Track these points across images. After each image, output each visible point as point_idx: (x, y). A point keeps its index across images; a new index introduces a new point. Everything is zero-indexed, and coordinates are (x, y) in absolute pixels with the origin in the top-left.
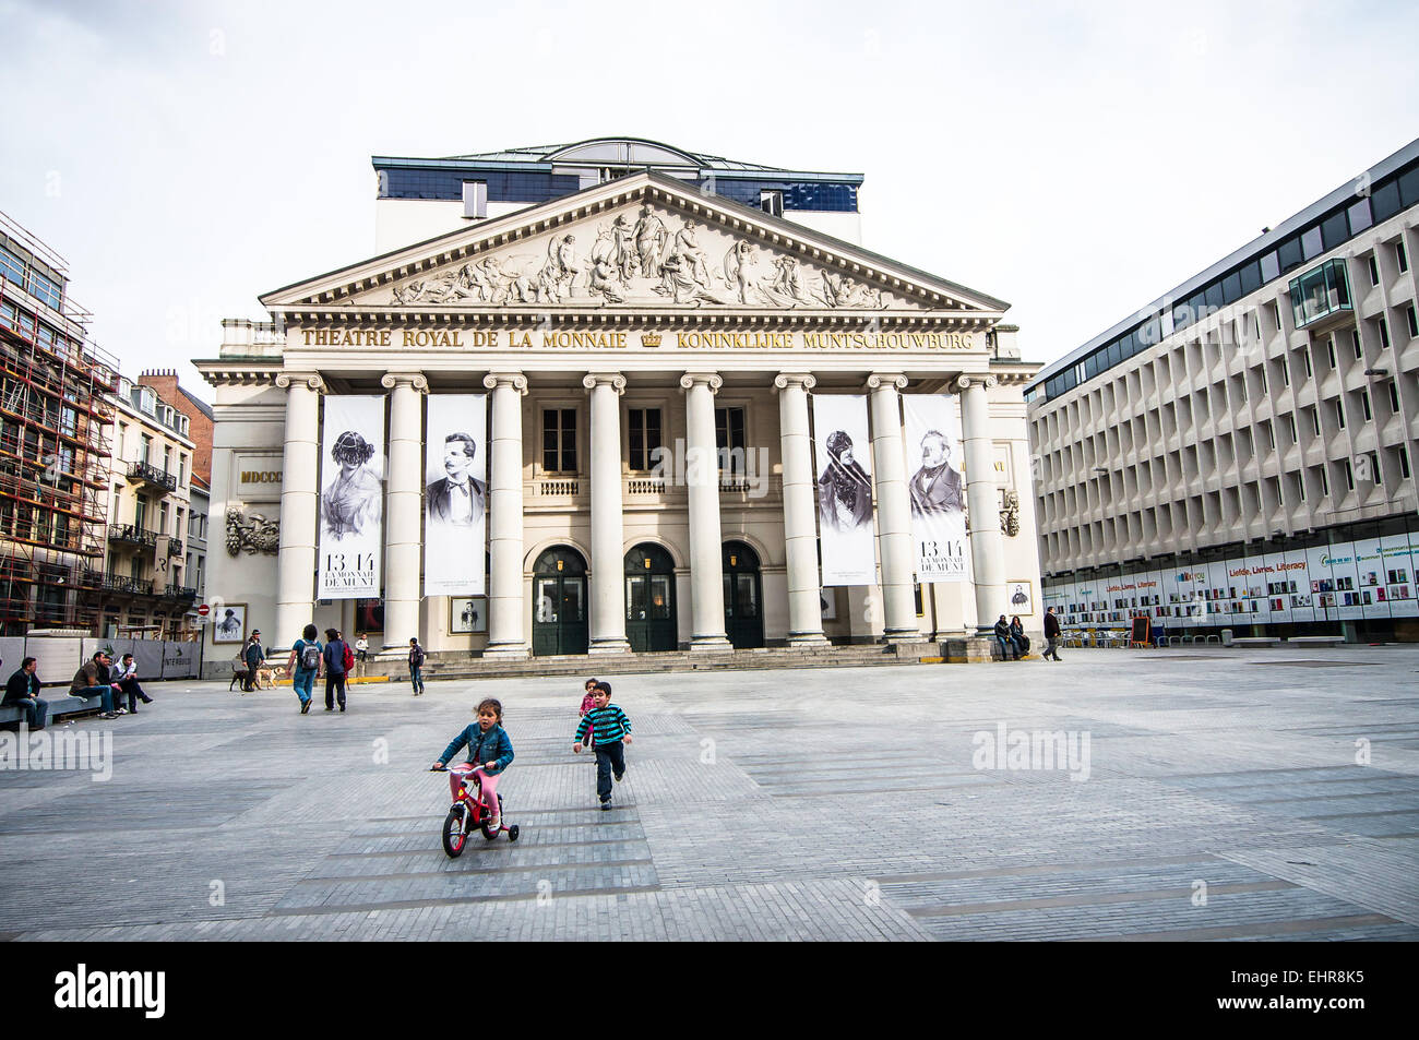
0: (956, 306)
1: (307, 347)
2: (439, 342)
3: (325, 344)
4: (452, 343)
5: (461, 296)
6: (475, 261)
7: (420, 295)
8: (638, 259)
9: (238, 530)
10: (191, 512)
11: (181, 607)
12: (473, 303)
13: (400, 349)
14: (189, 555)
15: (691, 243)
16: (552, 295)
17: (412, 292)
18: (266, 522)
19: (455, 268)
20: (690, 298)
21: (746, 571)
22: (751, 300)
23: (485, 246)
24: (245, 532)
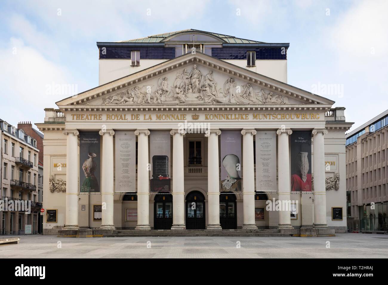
0: (313, 102)
1: (73, 120)
2: (119, 118)
3: (79, 119)
4: (123, 118)
5: (126, 101)
6: (131, 88)
7: (111, 101)
8: (190, 86)
9: (53, 184)
10: (39, 175)
11: (37, 209)
12: (130, 104)
13: (105, 121)
14: (39, 190)
15: (211, 79)
16: (159, 100)
17: (109, 100)
18: (63, 181)
19: (124, 91)
20: (210, 101)
21: (231, 201)
22: (233, 101)
23: (134, 82)
24: (55, 185)
